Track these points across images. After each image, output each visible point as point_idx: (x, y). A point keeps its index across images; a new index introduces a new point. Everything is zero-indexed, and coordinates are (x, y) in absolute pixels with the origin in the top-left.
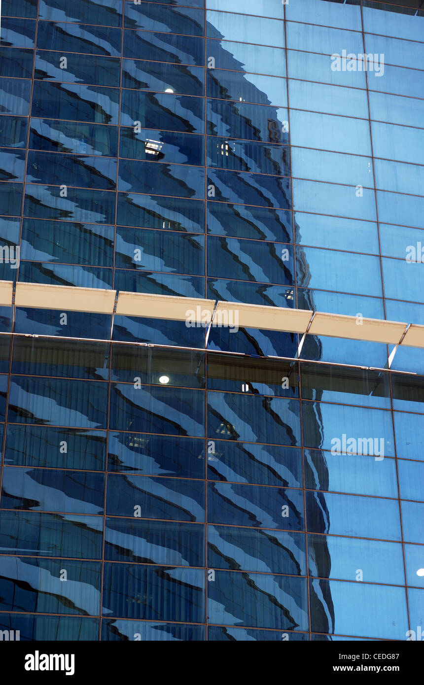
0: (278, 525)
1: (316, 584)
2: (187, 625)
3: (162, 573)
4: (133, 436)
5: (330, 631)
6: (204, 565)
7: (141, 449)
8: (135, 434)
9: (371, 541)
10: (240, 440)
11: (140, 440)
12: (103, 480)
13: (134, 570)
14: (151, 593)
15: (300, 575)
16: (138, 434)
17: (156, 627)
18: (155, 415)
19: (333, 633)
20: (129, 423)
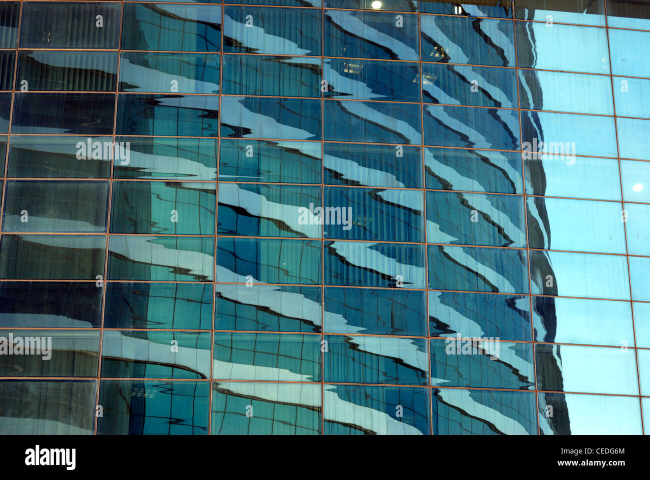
0: (491, 145)
1: (531, 202)
2: (407, 244)
3: (375, 195)
4: (348, 61)
5: (546, 247)
6: (422, 187)
7: (356, 75)
8: (349, 60)
9: (587, 159)
10: (450, 62)
11: (354, 66)
12: (319, 107)
13: (353, 193)
14: (371, 215)
15: (516, 193)
16: (352, 60)
17: (371, 248)
18: (368, 41)
19: (549, 249)
20: (343, 49)
